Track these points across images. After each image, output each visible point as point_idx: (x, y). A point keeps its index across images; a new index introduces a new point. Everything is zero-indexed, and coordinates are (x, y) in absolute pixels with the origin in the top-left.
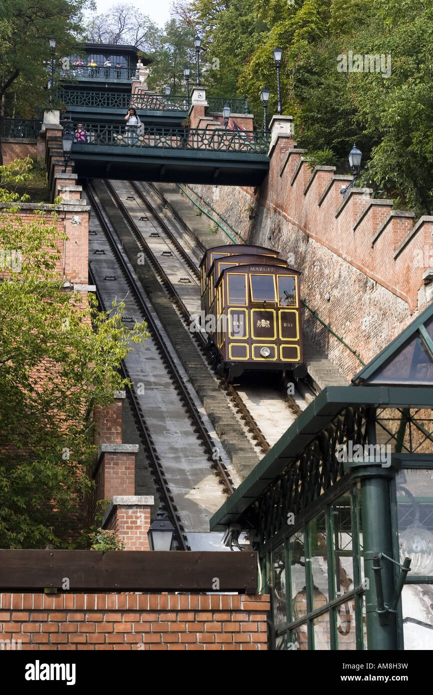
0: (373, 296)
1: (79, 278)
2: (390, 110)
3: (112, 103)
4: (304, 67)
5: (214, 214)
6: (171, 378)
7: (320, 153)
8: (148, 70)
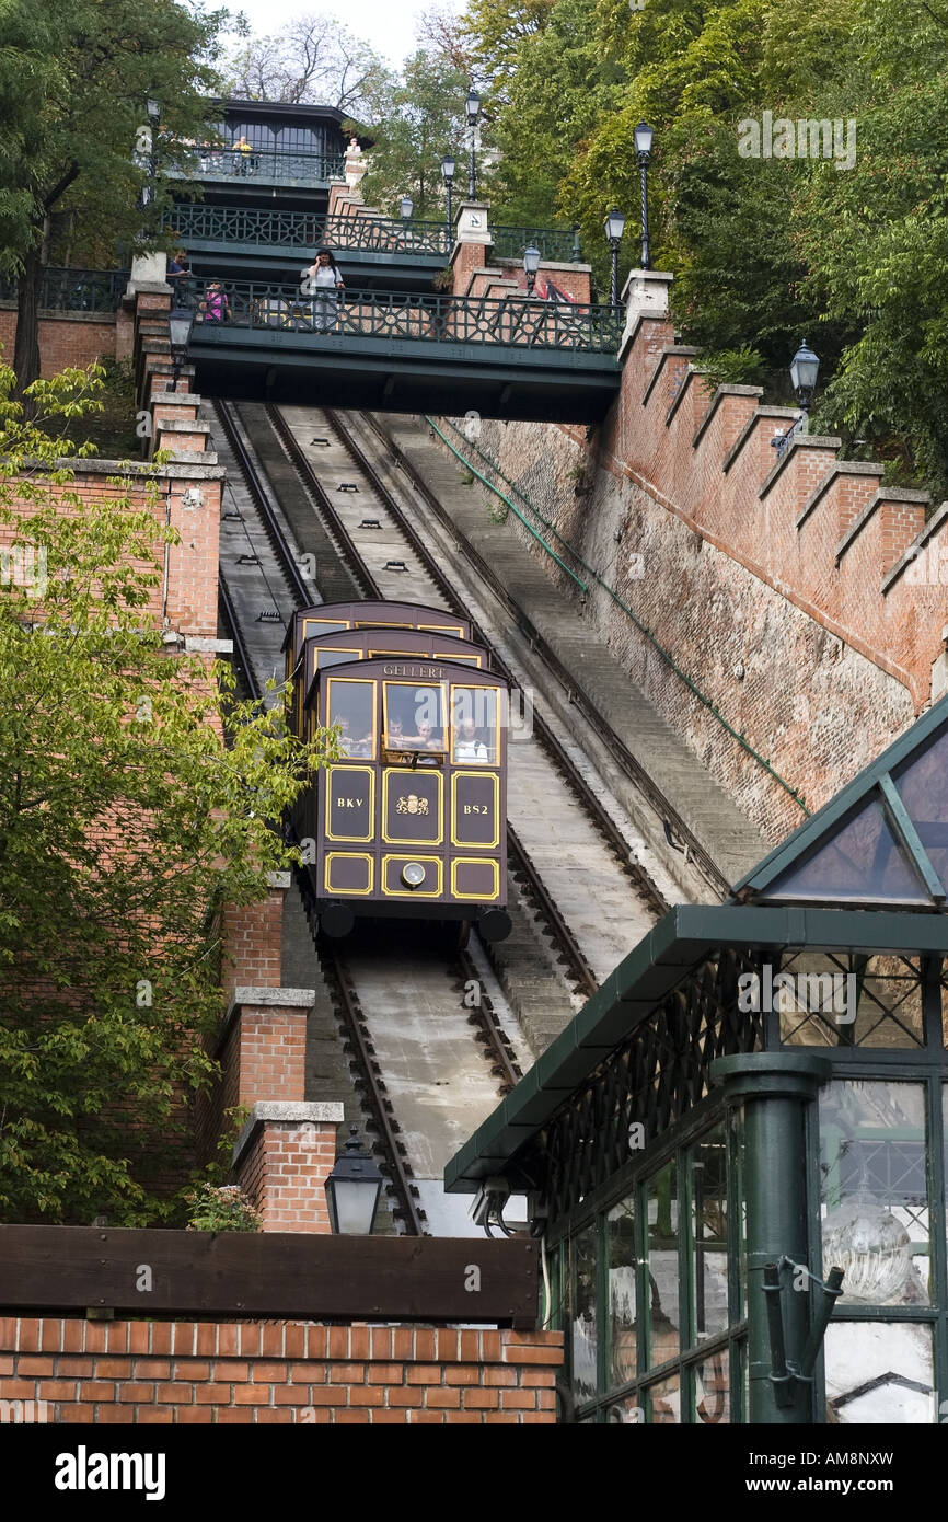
0: (836, 671)
1: (197, 624)
2: (878, 271)
3: (283, 235)
4: (698, 169)
5: (500, 481)
7: (732, 356)
8: (365, 161)
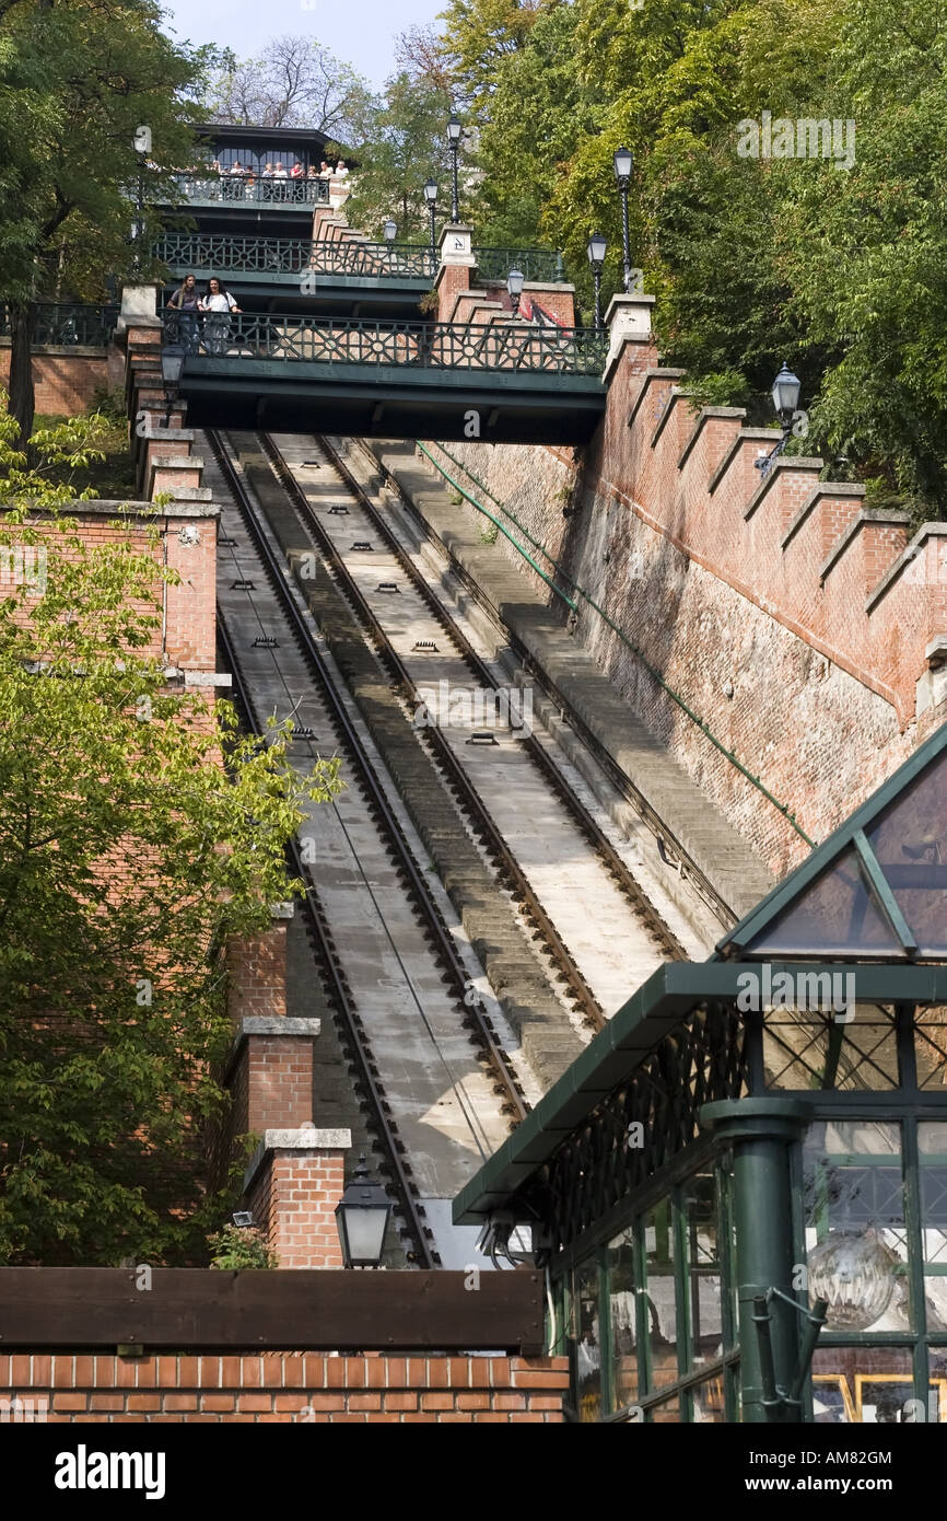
0: (823, 689)
1: (197, 659)
2: (857, 297)
3: (269, 261)
4: (677, 194)
5: (489, 501)
6: (394, 863)
7: (718, 379)
